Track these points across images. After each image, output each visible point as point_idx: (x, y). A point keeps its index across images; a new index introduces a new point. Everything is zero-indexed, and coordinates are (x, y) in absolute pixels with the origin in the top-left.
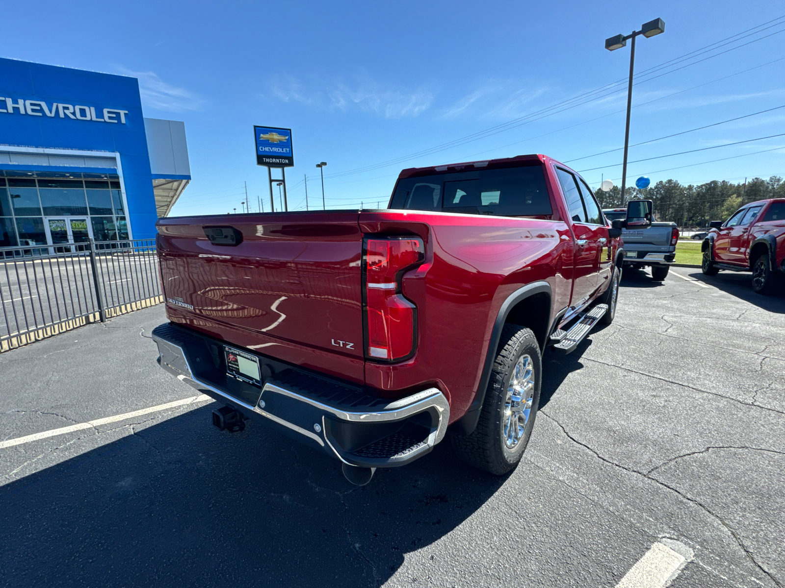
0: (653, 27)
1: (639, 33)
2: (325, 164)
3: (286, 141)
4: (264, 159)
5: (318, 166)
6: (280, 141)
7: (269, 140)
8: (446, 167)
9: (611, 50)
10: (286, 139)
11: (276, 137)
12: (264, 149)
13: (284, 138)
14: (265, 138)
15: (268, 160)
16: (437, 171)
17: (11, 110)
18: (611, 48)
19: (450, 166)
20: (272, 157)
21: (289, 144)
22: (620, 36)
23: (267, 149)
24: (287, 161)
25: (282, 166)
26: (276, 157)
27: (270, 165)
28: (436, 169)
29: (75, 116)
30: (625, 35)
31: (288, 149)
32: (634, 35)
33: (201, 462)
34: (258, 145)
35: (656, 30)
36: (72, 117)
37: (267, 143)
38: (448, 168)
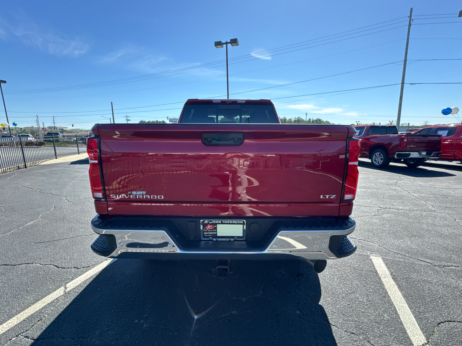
0: (234, 42)
1: (229, 43)
8: (220, 101)
9: (217, 48)
16: (214, 102)
18: (217, 47)
19: (222, 101)
22: (221, 42)
28: (213, 101)
30: (223, 42)
32: (227, 43)
33: (144, 325)
35: (236, 44)
38: (221, 101)
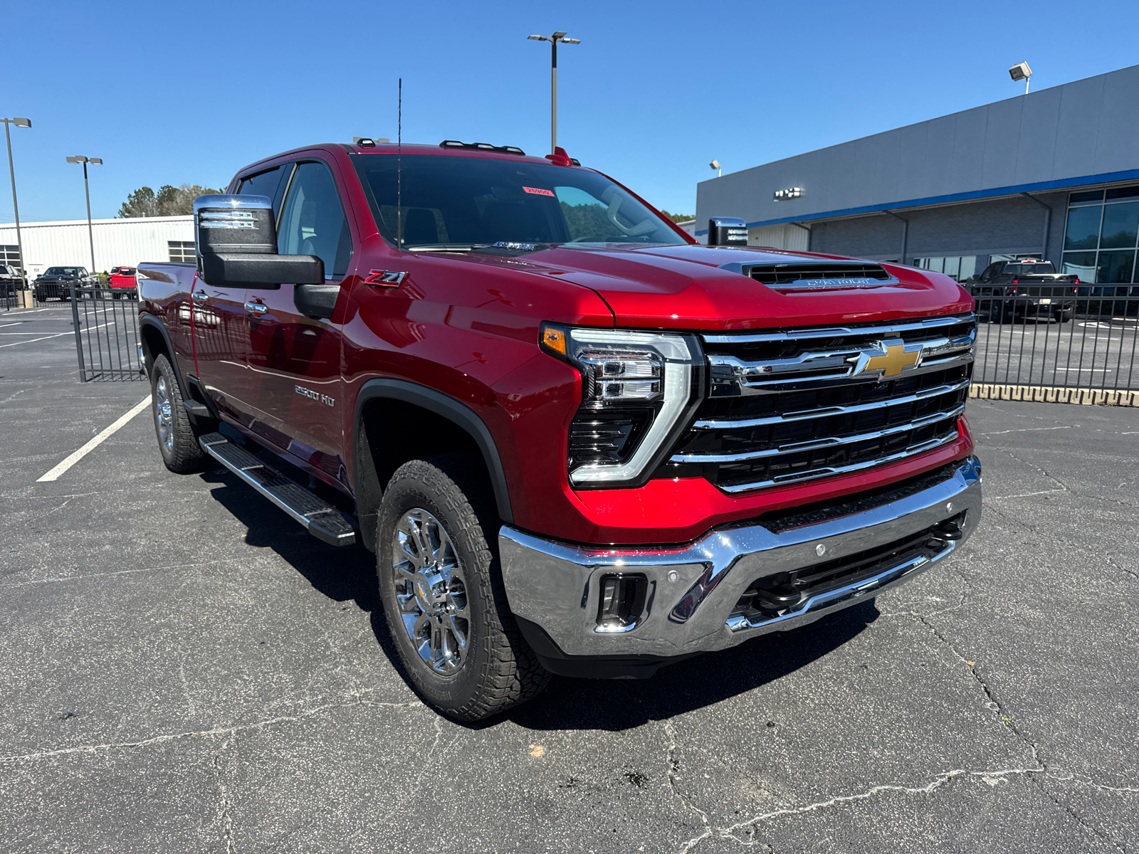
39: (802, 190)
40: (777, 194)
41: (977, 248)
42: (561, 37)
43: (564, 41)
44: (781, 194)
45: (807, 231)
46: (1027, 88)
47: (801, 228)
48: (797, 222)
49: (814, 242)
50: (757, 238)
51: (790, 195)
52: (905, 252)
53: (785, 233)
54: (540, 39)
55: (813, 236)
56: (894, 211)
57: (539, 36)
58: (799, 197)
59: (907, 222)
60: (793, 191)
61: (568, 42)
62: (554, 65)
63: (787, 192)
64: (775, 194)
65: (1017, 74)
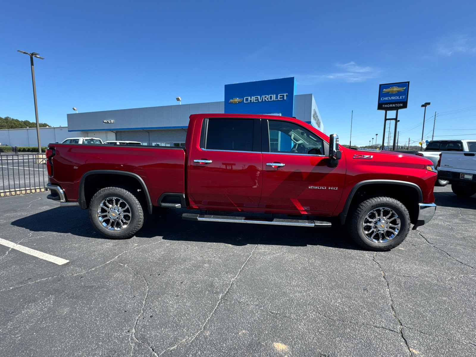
2: (429, 104)
3: (403, 91)
4: (383, 105)
5: (423, 106)
6: (398, 91)
7: (389, 92)
10: (403, 90)
11: (395, 89)
12: (384, 98)
13: (401, 89)
14: (386, 91)
15: (386, 106)
17: (249, 101)
20: (390, 103)
21: (406, 93)
23: (386, 99)
24: (401, 105)
25: (397, 109)
26: (392, 103)
27: (386, 109)
29: (268, 100)
31: (404, 96)
34: (380, 97)
36: (267, 100)
37: (388, 94)
39: (114, 121)
40: (104, 121)
41: (170, 141)
42: (36, 55)
43: (36, 57)
44: (106, 121)
45: (114, 133)
46: (180, 103)
47: (113, 133)
48: (111, 130)
49: (117, 137)
50: (94, 134)
51: (110, 122)
52: (149, 141)
53: (106, 133)
54: (25, 53)
55: (117, 135)
56: (145, 130)
57: (24, 52)
58: (113, 123)
59: (149, 133)
60: (111, 121)
61: (38, 57)
62: (32, 64)
63: (108, 121)
64: (103, 121)
65: (178, 99)
